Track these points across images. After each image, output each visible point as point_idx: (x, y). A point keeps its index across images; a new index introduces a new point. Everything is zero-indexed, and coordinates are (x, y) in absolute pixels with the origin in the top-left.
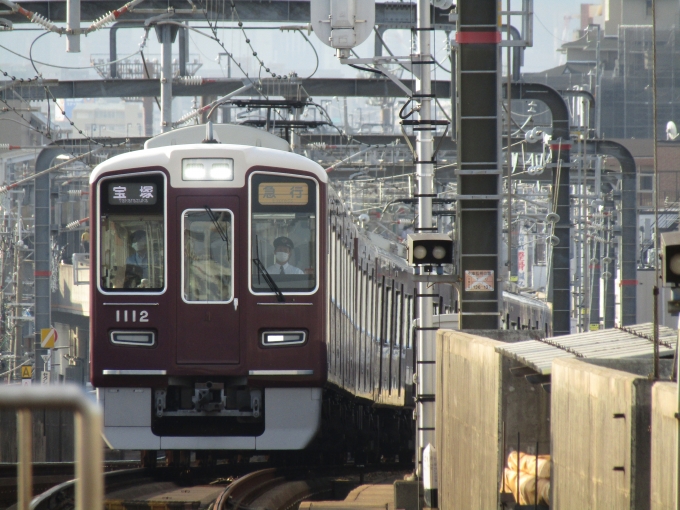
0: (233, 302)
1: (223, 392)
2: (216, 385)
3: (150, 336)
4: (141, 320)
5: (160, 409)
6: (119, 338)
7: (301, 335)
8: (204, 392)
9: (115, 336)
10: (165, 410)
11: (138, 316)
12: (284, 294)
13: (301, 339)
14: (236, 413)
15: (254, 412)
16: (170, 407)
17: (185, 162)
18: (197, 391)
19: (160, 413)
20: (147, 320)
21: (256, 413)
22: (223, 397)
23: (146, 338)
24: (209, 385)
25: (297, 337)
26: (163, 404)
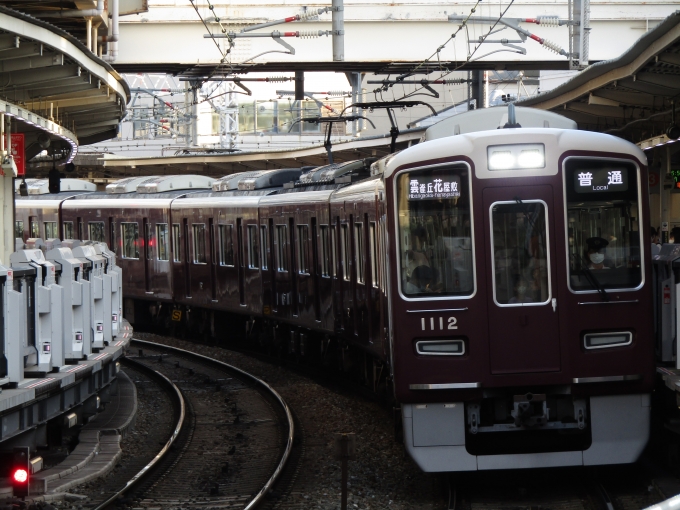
0: (551, 303)
1: (545, 404)
2: (536, 397)
3: (460, 345)
4: (450, 327)
5: (474, 425)
6: (425, 348)
7: (627, 336)
8: (525, 406)
9: (421, 346)
10: (479, 426)
11: (446, 324)
12: (607, 291)
13: (627, 340)
14: (559, 425)
15: (579, 423)
16: (485, 422)
17: (491, 150)
18: (516, 405)
19: (474, 429)
20: (456, 328)
21: (581, 425)
22: (546, 410)
23: (455, 347)
24: (529, 397)
25: (623, 339)
26: (478, 420)
